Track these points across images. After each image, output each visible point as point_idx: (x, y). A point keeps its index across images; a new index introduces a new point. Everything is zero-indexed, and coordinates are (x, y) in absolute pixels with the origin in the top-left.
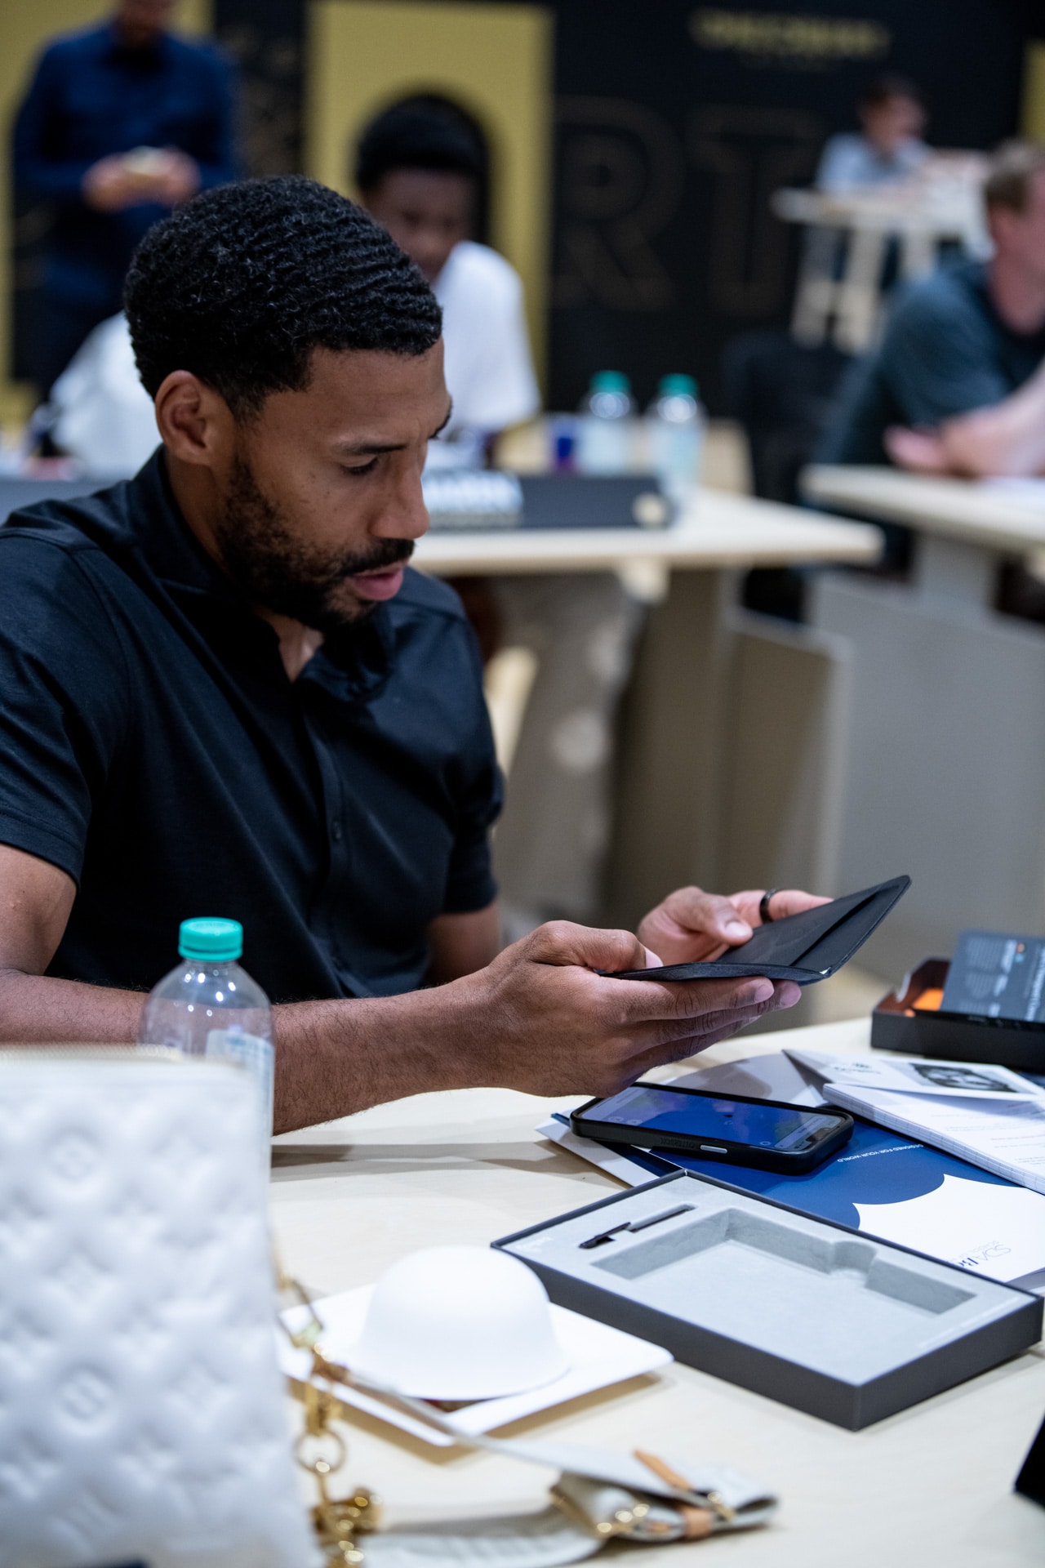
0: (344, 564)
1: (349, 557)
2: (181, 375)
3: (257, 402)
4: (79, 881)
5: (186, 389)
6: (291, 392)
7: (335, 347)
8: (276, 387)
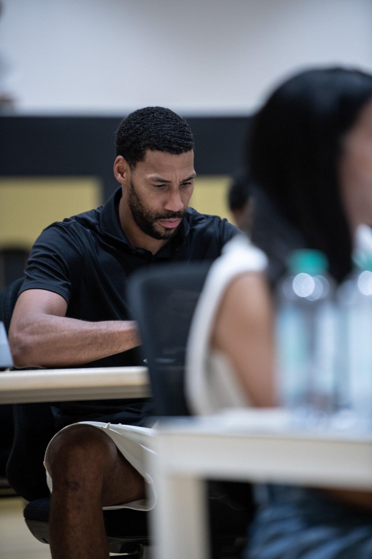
0: (156, 216)
1: (158, 214)
2: (120, 157)
3: (135, 165)
4: (68, 302)
5: (121, 161)
6: (141, 162)
7: (152, 149)
8: (138, 160)
